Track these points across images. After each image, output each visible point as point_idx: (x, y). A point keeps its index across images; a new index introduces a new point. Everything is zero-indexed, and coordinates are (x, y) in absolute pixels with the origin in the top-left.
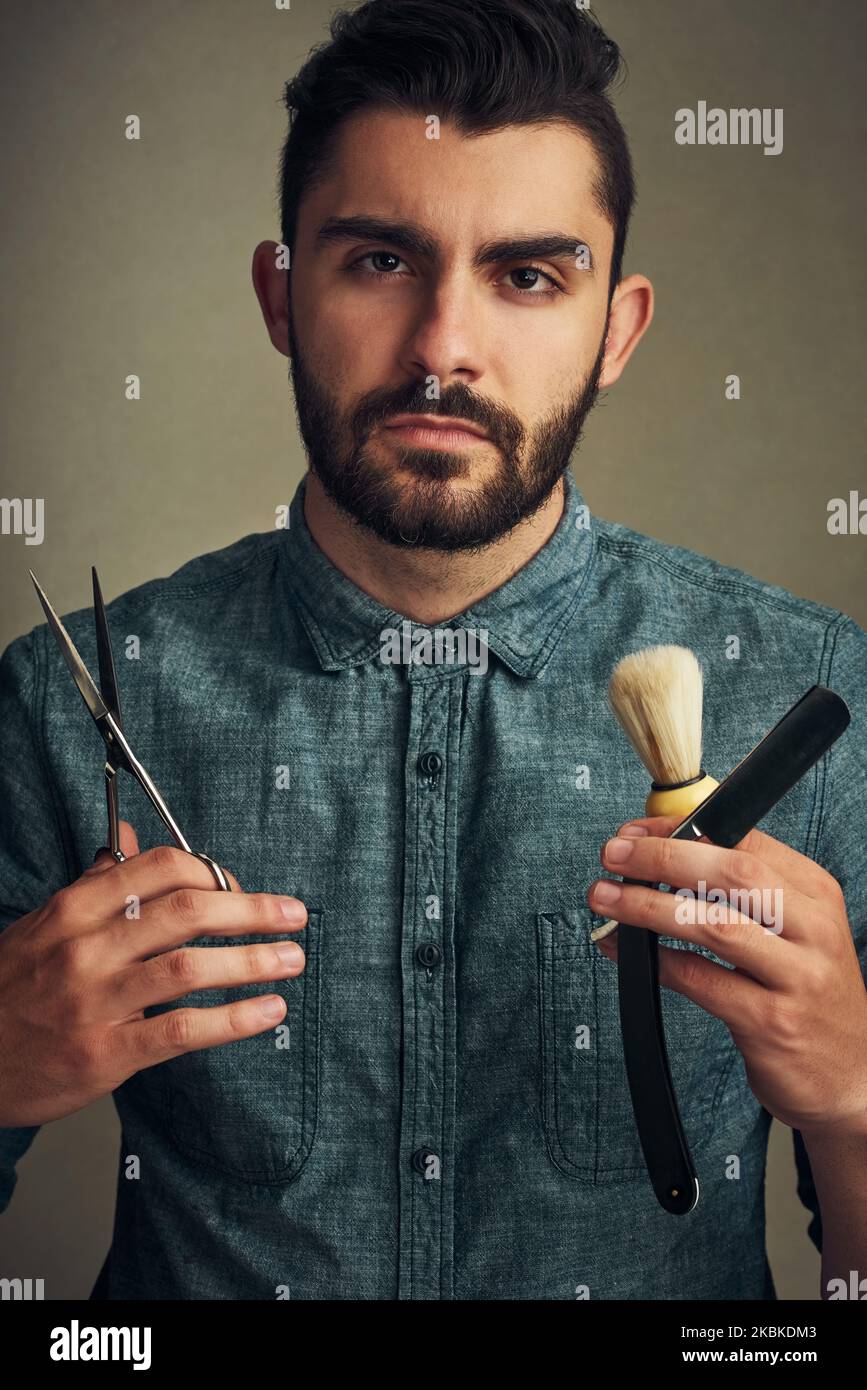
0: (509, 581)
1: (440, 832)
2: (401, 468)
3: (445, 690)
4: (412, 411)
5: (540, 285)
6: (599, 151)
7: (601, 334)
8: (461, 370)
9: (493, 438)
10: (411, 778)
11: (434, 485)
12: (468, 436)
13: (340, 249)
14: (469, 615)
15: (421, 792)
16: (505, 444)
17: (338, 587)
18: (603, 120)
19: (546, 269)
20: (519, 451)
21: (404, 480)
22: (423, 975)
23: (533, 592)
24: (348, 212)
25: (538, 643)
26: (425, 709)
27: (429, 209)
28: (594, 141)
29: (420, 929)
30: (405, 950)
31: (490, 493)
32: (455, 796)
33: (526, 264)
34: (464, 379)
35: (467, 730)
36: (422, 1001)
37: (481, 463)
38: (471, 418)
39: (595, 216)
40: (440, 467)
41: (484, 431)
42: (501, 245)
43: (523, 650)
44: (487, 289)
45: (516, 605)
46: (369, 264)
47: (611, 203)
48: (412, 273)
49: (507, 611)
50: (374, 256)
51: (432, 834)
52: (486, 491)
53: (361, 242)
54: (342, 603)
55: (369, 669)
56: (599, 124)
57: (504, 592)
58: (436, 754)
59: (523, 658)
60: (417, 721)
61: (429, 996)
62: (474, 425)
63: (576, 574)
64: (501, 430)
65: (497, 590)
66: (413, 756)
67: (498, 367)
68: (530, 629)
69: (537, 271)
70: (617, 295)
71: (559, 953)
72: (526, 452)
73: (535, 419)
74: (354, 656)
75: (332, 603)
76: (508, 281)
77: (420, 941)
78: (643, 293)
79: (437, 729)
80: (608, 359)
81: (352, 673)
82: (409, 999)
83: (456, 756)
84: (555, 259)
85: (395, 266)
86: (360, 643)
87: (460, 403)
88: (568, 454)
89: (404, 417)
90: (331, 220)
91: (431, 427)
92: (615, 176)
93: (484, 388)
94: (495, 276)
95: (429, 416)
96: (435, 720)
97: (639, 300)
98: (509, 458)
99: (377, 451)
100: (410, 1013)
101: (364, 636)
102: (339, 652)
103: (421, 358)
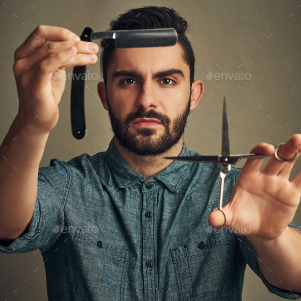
0: (169, 166)
1: (152, 232)
2: (138, 134)
3: (152, 195)
4: (140, 117)
5: (171, 82)
6: (183, 47)
7: (189, 95)
8: (151, 106)
9: (162, 123)
10: (144, 218)
11: (147, 138)
12: (155, 123)
13: (118, 80)
14: (159, 175)
15: (146, 222)
16: (166, 124)
17: (125, 166)
18: (184, 40)
19: (171, 78)
20: (169, 126)
21: (139, 137)
22: (148, 269)
23: (175, 169)
24: (119, 70)
25: (176, 182)
26: (147, 200)
27: (139, 66)
28: (181, 45)
29: (147, 257)
30: (144, 263)
31: (163, 138)
32: (155, 222)
33: (166, 77)
34: (153, 108)
35: (159, 206)
36: (149, 276)
37: (159, 131)
38: (155, 118)
39: (183, 64)
40: (148, 133)
41: (159, 121)
42: (158, 73)
43: (173, 185)
44: (157, 85)
45: (170, 173)
46: (126, 82)
47: (187, 60)
48: (137, 83)
49: (168, 174)
50: (127, 80)
51: (150, 233)
52: (162, 138)
53: (123, 77)
54: (126, 170)
55: (132, 188)
56: (182, 41)
57: (167, 169)
58: (150, 212)
59: (173, 186)
60: (145, 204)
61: (150, 274)
62: (157, 120)
63: (185, 165)
64: (164, 121)
65: (166, 168)
66: (144, 212)
67: (161, 104)
68: (174, 179)
69: (169, 79)
70: (193, 85)
71: (178, 258)
72: (171, 126)
73: (173, 117)
74: (128, 185)
75: (123, 170)
76: (162, 82)
77: (147, 260)
78: (201, 84)
79: (150, 205)
80: (192, 103)
81: (127, 189)
82: (145, 275)
83: (156, 212)
84: (173, 75)
85: (133, 82)
86: (130, 181)
87: (153, 114)
88: (184, 127)
89: (138, 119)
90: (115, 72)
91: (145, 121)
92: (188, 53)
93: (159, 110)
94: (159, 81)
95: (144, 118)
96: (150, 203)
97: (200, 87)
98: (167, 128)
99: (132, 130)
100: (145, 279)
101: (131, 180)
102: (124, 184)
103: (141, 104)
